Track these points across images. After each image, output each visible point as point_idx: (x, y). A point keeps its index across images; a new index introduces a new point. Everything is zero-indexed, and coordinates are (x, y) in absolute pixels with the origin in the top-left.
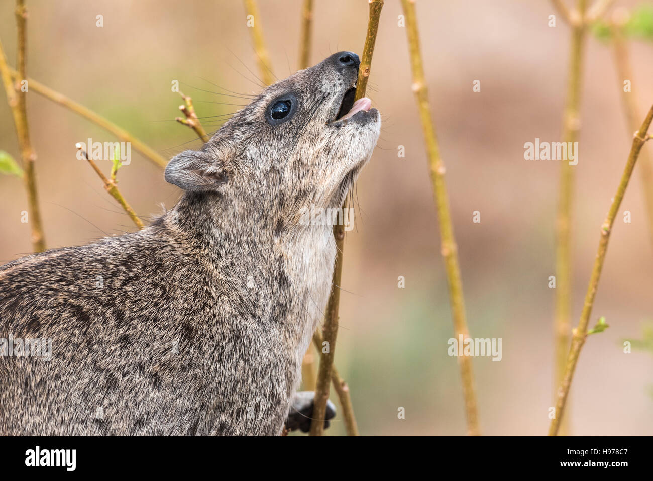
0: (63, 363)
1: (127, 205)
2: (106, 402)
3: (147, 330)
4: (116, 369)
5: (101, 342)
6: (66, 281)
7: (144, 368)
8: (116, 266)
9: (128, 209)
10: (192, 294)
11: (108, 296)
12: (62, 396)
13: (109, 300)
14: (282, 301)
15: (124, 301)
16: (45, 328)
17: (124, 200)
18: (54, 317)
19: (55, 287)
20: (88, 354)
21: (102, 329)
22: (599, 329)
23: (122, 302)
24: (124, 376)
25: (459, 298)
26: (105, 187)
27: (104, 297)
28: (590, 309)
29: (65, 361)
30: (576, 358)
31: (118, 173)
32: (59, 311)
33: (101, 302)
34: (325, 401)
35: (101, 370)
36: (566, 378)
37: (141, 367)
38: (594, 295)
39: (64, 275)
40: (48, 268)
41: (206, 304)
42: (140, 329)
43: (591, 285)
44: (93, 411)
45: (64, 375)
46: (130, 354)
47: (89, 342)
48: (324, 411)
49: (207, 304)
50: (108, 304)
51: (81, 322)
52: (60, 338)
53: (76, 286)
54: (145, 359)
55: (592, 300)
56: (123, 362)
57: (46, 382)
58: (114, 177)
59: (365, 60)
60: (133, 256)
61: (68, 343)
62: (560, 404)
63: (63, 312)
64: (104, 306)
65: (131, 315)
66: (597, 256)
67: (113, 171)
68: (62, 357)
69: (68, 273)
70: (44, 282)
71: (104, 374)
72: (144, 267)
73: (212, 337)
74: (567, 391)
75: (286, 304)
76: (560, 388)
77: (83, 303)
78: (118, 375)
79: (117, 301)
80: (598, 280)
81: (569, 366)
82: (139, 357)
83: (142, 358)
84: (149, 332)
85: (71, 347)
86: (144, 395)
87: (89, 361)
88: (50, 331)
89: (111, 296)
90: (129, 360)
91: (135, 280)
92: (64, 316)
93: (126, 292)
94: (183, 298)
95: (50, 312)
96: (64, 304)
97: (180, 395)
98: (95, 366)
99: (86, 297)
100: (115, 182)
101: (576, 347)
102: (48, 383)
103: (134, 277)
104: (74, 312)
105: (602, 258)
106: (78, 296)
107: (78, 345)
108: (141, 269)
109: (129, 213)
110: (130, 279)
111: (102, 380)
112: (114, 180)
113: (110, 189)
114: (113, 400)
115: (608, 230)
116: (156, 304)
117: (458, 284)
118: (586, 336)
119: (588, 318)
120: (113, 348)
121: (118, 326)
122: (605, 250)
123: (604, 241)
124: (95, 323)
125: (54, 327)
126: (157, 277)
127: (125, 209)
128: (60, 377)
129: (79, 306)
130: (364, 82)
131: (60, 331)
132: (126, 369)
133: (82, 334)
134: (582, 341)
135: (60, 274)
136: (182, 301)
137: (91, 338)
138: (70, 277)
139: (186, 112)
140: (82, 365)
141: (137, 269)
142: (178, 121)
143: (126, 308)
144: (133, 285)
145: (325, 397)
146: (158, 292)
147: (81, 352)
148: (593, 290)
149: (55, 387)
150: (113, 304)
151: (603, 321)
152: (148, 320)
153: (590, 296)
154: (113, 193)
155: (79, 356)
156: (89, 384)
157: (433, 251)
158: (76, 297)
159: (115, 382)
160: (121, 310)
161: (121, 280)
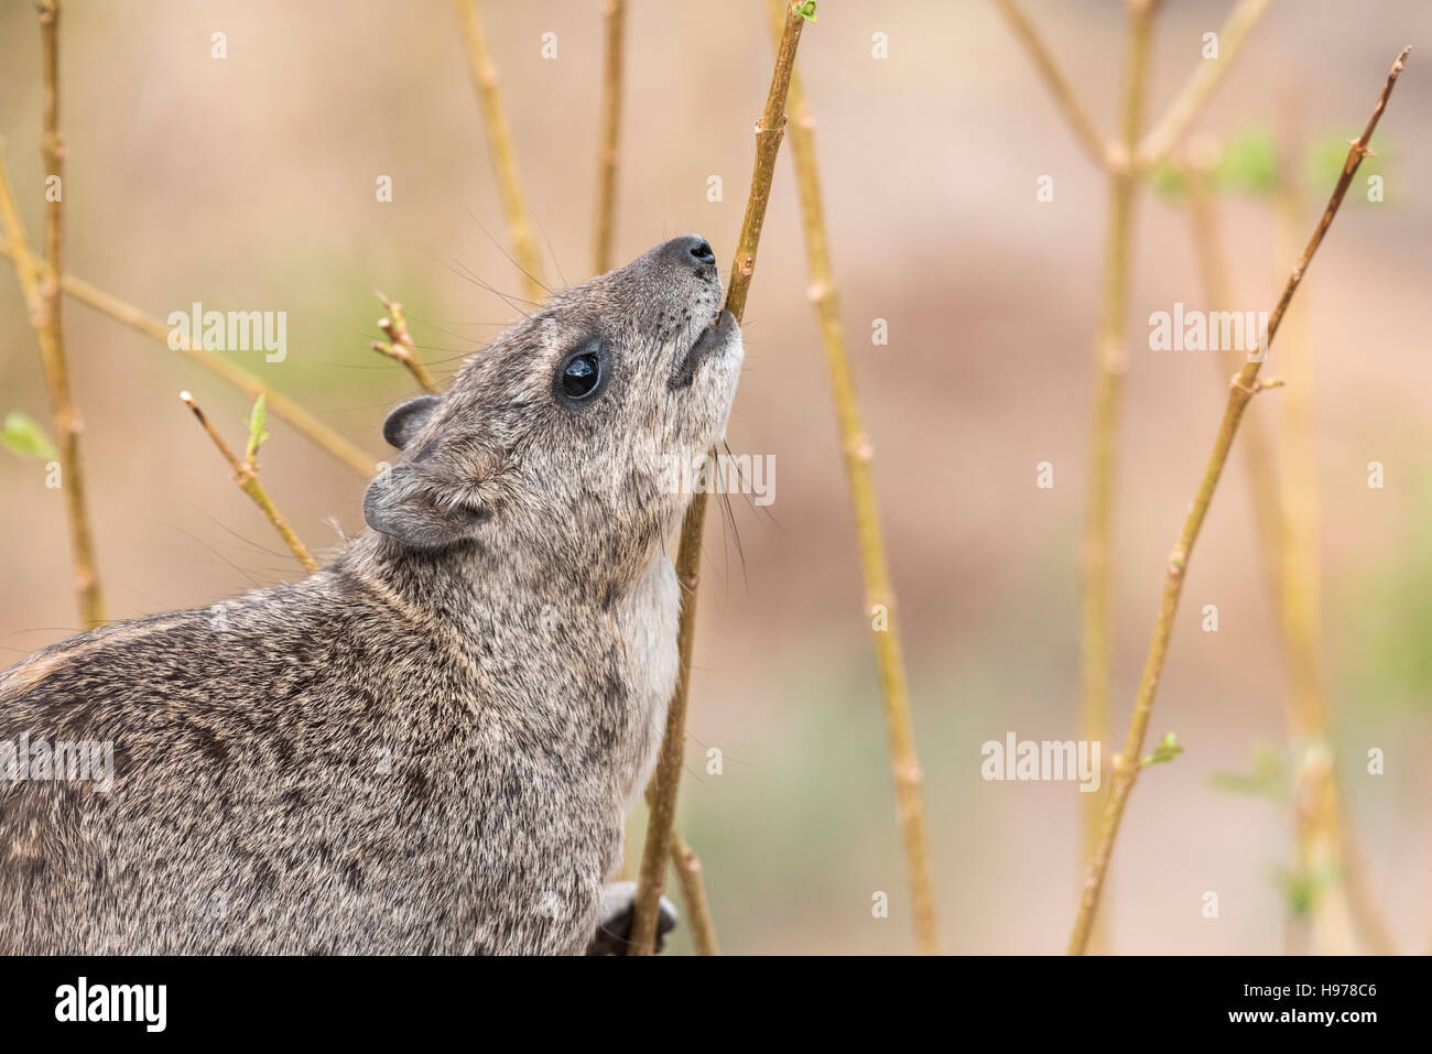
0: (172, 838)
1: (276, 513)
2: (253, 917)
3: (339, 781)
4: (275, 854)
5: (247, 801)
6: (184, 678)
7: (331, 851)
8: (280, 654)
9: (278, 522)
10: (428, 709)
11: (264, 712)
12: (168, 901)
13: (266, 720)
14: (608, 726)
15: (296, 723)
16: (142, 770)
17: (271, 504)
18: (158, 748)
19: (163, 688)
20: (222, 823)
21: (251, 775)
22: (1164, 755)
23: (290, 724)
24: (291, 866)
25: (900, 699)
26: (234, 479)
27: (256, 715)
28: (1146, 717)
29: (177, 834)
30: (1119, 811)
31: (259, 453)
32: (170, 737)
33: (250, 724)
34: (657, 898)
35: (246, 855)
36: (1101, 850)
37: (324, 849)
38: (1154, 689)
39: (181, 667)
40: (151, 652)
41: (454, 730)
42: (325, 778)
43: (1148, 671)
44: (227, 932)
45: (174, 860)
46: (304, 825)
47: (225, 801)
48: (655, 918)
49: (458, 730)
50: (263, 729)
51: (211, 761)
52: (169, 790)
53: (205, 689)
54: (334, 836)
55: (1151, 700)
56: (289, 841)
57: (137, 873)
58: (252, 459)
59: (746, 242)
60: (313, 633)
61: (183, 800)
62: (1089, 901)
63: (176, 740)
64: (256, 732)
65: (309, 750)
66: (1161, 615)
67: (250, 446)
68: (171, 826)
69: (187, 663)
70: (142, 678)
71: (251, 862)
72: (333, 657)
73: (464, 794)
74: (1101, 874)
75: (614, 732)
76: (1089, 870)
77: (216, 723)
78: (279, 865)
79: (282, 722)
80: (1161, 660)
81: (1106, 827)
82: (320, 832)
83: (328, 832)
84: (342, 785)
85: (189, 807)
86: (328, 904)
87: (224, 836)
88: (150, 775)
89: (271, 712)
90: (302, 837)
91: (317, 683)
92: (178, 748)
93: (298, 706)
94: (409, 719)
95: (151, 738)
96: (180, 725)
97: (399, 902)
98: (234, 845)
99: (222, 713)
100: (254, 469)
101: (1119, 790)
102: (141, 874)
103: (315, 677)
104: (198, 741)
105: (1170, 618)
106: (207, 710)
107: (204, 805)
108: (327, 661)
109: (280, 528)
110: (307, 680)
111: (247, 872)
112: (253, 464)
113: (243, 481)
114: (266, 913)
115: (1182, 564)
116: (355, 730)
117: (897, 671)
118: (1138, 769)
119: (1142, 734)
120: (270, 813)
121: (282, 772)
122: (1176, 604)
123: (1173, 587)
124: (237, 765)
125: (158, 768)
126: (356, 676)
127: (273, 520)
128: (166, 865)
129: (208, 730)
130: (743, 285)
131: (169, 777)
132: (294, 854)
133: (211, 785)
134: (1132, 779)
135: (172, 664)
136: (407, 724)
137: (228, 792)
138: (192, 671)
139: (391, 334)
140: (210, 843)
141: (320, 661)
142: (377, 349)
143: (298, 738)
144: (311, 691)
145: (657, 891)
146: (358, 705)
147: (210, 819)
148: (1153, 681)
149: (156, 881)
150: (273, 729)
151: (1171, 739)
152: (339, 762)
153: (1146, 691)
154: (249, 488)
155: (205, 827)
156: (222, 880)
157: (851, 606)
158: (204, 713)
159: (273, 878)
160: (289, 741)
161: (290, 682)
